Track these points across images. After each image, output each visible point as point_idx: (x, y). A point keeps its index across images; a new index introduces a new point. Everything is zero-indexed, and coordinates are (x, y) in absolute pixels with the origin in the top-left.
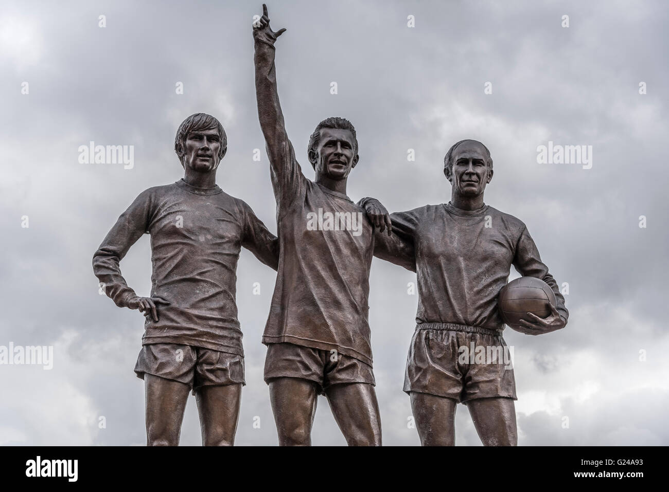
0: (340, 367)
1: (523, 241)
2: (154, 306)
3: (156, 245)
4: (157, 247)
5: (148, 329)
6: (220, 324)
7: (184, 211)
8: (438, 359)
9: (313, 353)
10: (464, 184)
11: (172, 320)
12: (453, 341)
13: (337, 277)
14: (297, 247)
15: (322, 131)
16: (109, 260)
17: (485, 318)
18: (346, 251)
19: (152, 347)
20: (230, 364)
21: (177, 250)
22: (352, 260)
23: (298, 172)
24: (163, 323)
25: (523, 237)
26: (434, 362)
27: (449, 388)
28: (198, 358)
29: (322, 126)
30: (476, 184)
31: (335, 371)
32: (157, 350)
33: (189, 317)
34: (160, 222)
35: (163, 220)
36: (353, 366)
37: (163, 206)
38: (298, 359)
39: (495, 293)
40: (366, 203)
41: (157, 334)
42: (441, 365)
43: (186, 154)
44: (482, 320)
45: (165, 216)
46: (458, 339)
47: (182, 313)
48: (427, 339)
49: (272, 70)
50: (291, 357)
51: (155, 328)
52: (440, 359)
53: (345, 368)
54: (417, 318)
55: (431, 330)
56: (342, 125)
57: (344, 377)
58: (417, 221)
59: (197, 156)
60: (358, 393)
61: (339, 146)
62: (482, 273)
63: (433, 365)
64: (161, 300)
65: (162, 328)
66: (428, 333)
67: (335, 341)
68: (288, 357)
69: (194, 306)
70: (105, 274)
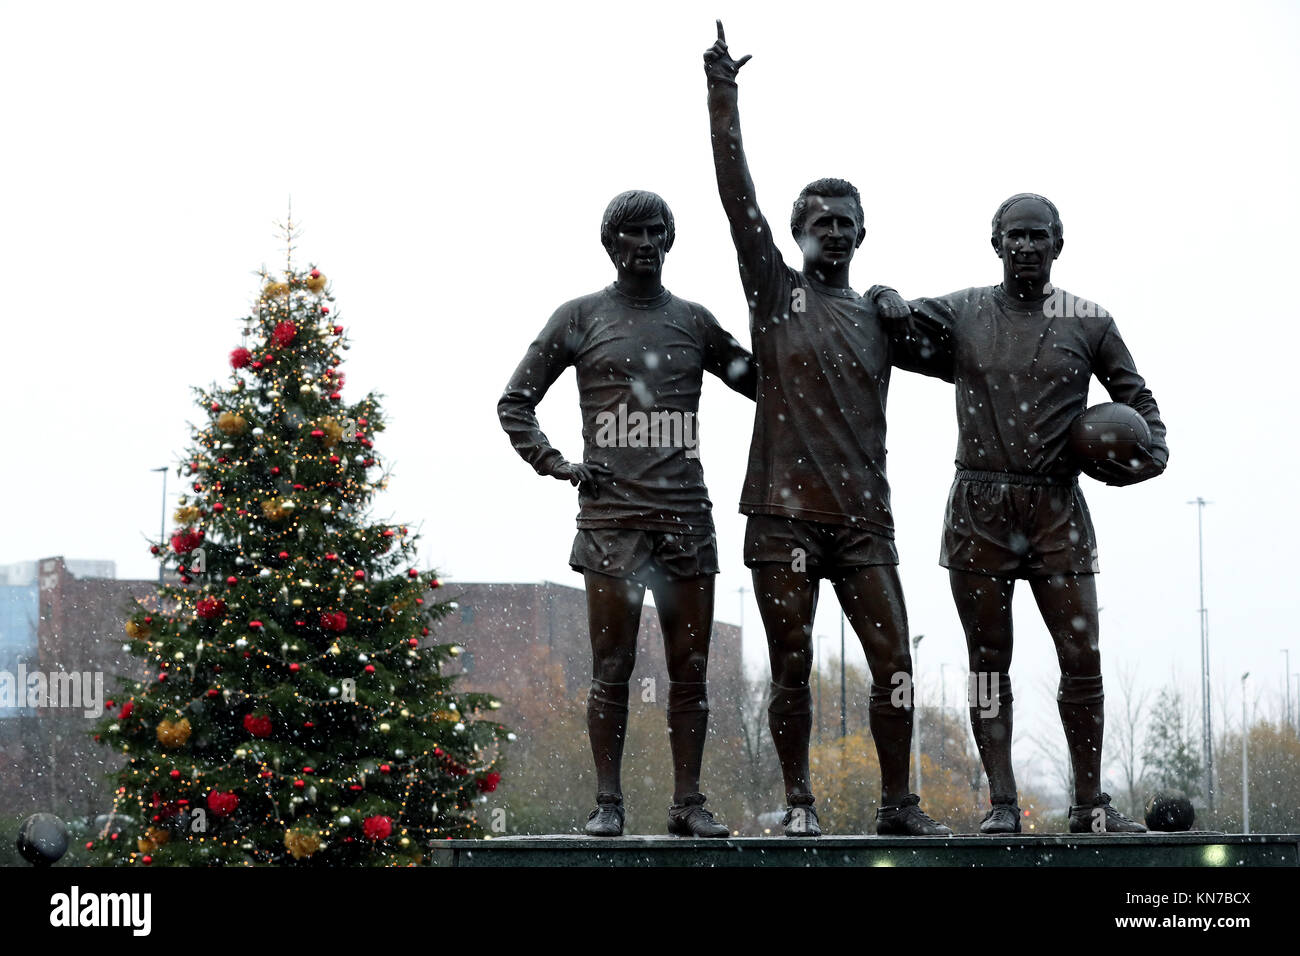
0: (848, 545)
1: (1107, 344)
2: (590, 476)
3: (588, 387)
4: (588, 390)
5: (585, 508)
6: (682, 497)
7: (622, 338)
8: (986, 523)
9: (811, 529)
10: (1019, 266)
11: (618, 497)
12: (1004, 498)
13: (838, 419)
14: (782, 376)
15: (811, 199)
16: (521, 409)
17: (1049, 464)
18: (850, 380)
19: (592, 533)
20: (698, 551)
21: (616, 397)
22: (860, 392)
23: (778, 265)
24: (605, 500)
25: (1107, 336)
26: (980, 528)
27: (1002, 564)
28: (656, 546)
29: (810, 191)
30: (1037, 266)
31: (841, 550)
32: (600, 538)
33: (641, 492)
34: (590, 355)
35: (594, 352)
36: (867, 542)
37: (593, 329)
38: (791, 537)
39: (1064, 427)
40: (879, 296)
41: (599, 516)
42: (989, 533)
43: (619, 252)
44: (1045, 468)
45: (596, 347)
46: (1011, 495)
47: (630, 486)
48: (969, 493)
49: (734, 121)
50: (780, 535)
51: (596, 508)
52: (987, 523)
53: (855, 545)
54: (956, 461)
55: (974, 482)
56: (840, 189)
57: (856, 557)
58: (954, 317)
59: (636, 256)
60: (875, 578)
61: (835, 224)
62: (1046, 398)
63: (979, 534)
64: (600, 469)
65: (605, 507)
66: (970, 486)
67: (840, 510)
68: (776, 535)
69: (645, 476)
70: (519, 430)
